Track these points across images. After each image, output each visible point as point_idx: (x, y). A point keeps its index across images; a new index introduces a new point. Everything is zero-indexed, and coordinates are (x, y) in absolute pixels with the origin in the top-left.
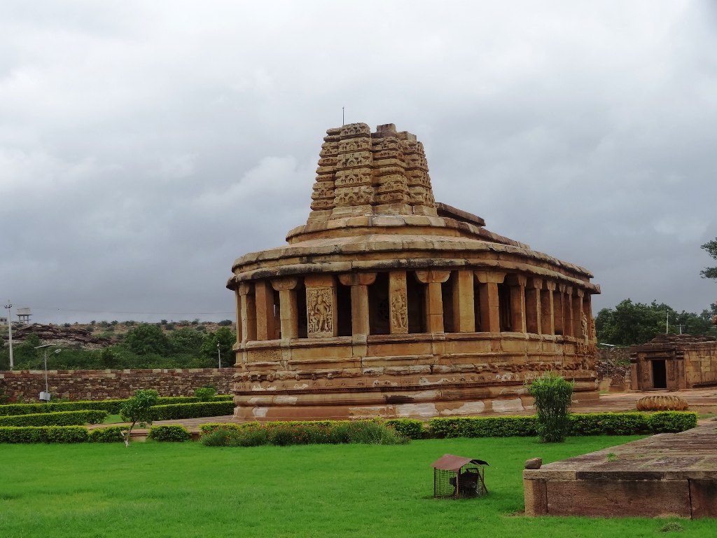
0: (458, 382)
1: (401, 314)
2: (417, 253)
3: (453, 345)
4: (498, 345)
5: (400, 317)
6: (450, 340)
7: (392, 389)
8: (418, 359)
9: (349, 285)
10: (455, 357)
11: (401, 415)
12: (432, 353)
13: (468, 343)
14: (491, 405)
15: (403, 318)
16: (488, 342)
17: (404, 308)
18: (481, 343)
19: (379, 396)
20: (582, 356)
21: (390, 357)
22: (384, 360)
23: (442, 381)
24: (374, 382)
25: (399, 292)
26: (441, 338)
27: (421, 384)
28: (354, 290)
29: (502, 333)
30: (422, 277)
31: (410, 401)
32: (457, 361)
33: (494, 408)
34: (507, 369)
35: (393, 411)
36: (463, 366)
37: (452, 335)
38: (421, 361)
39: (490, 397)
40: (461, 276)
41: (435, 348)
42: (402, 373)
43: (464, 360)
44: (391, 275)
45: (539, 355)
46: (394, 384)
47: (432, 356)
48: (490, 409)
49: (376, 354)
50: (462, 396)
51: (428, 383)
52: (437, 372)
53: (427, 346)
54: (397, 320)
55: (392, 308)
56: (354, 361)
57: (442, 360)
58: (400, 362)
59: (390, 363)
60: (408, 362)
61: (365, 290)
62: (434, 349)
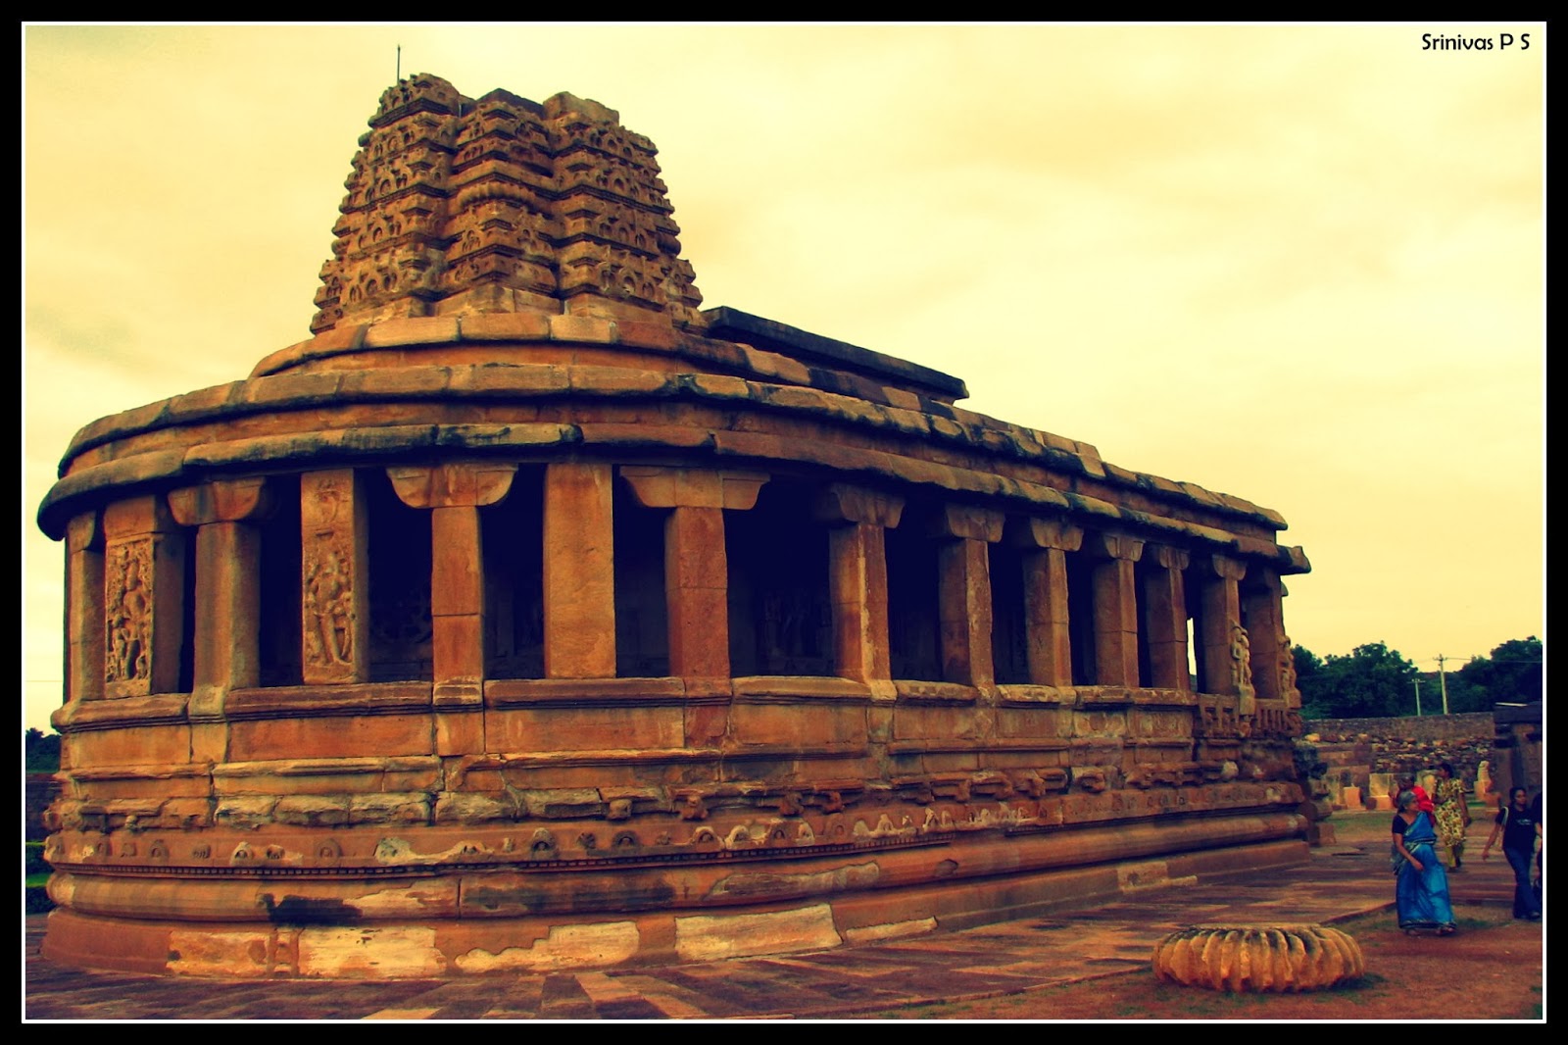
0: (522, 852)
1: (336, 618)
2: (394, 409)
3: (515, 724)
4: (717, 721)
5: (330, 626)
6: (504, 706)
7: (290, 874)
8: (382, 772)
9: (192, 522)
10: (519, 766)
11: (314, 965)
12: (433, 751)
13: (581, 717)
14: (672, 935)
15: (339, 631)
16: (676, 712)
17: (346, 595)
18: (639, 715)
19: (248, 896)
20: (1234, 746)
21: (291, 765)
22: (274, 774)
23: (458, 849)
24: (238, 849)
25: (328, 543)
26: (465, 698)
27: (385, 858)
28: (203, 539)
29: (738, 681)
30: (408, 486)
31: (348, 917)
32: (530, 778)
33: (683, 945)
35: (293, 951)
36: (553, 797)
37: (512, 689)
38: (396, 778)
39: (664, 903)
40: (561, 483)
41: (446, 732)
42: (324, 819)
43: (559, 775)
44: (303, 486)
45: (976, 751)
46: (292, 858)
47: (433, 760)
48: (667, 950)
49: (250, 752)
50: (541, 905)
51: (407, 856)
52: (450, 818)
53: (421, 726)
54: (321, 636)
55: (308, 598)
56: (190, 776)
57: (472, 776)
58: (323, 782)
59: (290, 784)
60: (351, 782)
61: (230, 535)
62: (444, 736)
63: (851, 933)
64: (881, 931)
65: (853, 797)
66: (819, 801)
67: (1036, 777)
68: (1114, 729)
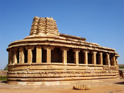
0: (33, 76)
4: (50, 66)
5: (21, 59)
16: (46, 66)
20: (108, 70)
27: (23, 76)
29: (51, 63)
31: (21, 81)
33: (45, 84)
34: (52, 73)
35: (17, 83)
36: (35, 72)
40: (37, 48)
46: (17, 76)
47: (27, 69)
50: (34, 80)
51: (25, 76)
52: (28, 73)
57: (30, 70)
63: (61, 84)
64: (64, 84)
65: (62, 73)
66: (58, 73)
67: (83, 72)
68: (93, 68)
